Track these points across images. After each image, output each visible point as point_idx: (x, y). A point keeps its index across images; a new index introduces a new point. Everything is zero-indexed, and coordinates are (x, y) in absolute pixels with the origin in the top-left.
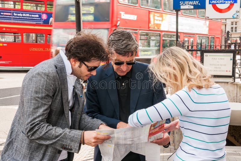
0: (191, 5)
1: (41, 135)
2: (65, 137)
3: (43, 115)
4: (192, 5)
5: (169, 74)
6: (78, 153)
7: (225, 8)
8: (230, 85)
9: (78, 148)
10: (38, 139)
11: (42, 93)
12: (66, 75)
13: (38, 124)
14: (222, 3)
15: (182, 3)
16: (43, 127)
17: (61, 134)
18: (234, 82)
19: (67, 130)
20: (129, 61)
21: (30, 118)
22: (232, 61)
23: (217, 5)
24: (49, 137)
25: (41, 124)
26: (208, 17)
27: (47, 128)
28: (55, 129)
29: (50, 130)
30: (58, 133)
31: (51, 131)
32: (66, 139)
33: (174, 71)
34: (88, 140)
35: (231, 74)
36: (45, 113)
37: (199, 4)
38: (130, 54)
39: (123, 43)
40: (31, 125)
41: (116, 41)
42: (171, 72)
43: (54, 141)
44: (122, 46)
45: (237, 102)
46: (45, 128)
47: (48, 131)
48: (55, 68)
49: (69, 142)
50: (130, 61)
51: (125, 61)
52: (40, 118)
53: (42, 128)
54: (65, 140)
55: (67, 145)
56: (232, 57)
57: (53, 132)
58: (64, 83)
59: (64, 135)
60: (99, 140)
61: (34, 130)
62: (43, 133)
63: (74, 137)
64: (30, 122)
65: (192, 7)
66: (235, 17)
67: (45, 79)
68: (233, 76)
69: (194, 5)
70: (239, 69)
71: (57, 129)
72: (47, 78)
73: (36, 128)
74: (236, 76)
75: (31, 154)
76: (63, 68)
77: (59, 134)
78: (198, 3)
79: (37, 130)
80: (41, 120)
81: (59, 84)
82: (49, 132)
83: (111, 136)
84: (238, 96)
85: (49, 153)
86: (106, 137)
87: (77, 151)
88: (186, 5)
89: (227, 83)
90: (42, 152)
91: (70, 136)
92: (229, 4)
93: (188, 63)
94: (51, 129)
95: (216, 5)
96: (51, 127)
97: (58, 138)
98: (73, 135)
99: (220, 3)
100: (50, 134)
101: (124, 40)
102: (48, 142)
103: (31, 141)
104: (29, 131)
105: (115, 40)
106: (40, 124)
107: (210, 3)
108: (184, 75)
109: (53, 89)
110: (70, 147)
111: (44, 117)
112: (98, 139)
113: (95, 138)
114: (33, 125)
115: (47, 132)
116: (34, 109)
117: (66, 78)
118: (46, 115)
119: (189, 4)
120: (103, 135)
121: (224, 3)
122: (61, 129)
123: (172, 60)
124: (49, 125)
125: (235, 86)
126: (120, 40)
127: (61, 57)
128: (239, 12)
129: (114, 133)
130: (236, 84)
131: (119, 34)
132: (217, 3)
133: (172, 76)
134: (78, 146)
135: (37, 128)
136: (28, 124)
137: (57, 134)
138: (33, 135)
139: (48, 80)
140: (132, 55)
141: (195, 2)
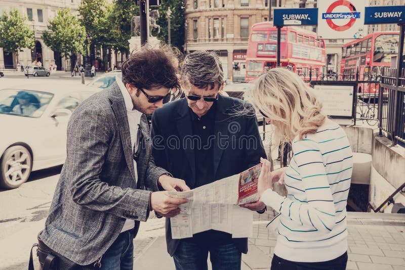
0: (298, 19)
1: (93, 199)
2: (127, 200)
3: (93, 170)
4: (300, 20)
5: (274, 107)
6: (146, 221)
7: (344, 25)
8: (349, 129)
9: (145, 215)
10: (89, 204)
11: (92, 140)
12: (126, 112)
13: (87, 183)
14: (340, 18)
15: (286, 16)
16: (96, 188)
17: (121, 197)
18: (355, 125)
19: (130, 191)
20: (208, 96)
21: (76, 176)
22: (352, 96)
23: (333, 20)
24: (105, 202)
25: (92, 183)
26: (321, 37)
27: (101, 188)
28: (113, 190)
29: (106, 191)
30: (116, 195)
31: (108, 192)
32: (129, 203)
33: (281, 104)
34: (156, 205)
35: (350, 114)
36: (96, 167)
37: (309, 19)
38: (209, 87)
39: (200, 70)
40: (78, 185)
41: (193, 66)
42: (276, 106)
43: (112, 206)
44: (200, 74)
45: (358, 152)
46: (99, 188)
47: (103, 193)
48: (108, 103)
49: (132, 207)
50: (210, 96)
51: (202, 96)
52: (90, 175)
53: (94, 189)
54: (127, 205)
55: (130, 211)
56: (352, 91)
57: (111, 194)
58: (123, 123)
59: (125, 198)
60: (171, 205)
61: (84, 192)
62: (97, 195)
63: (139, 200)
64: (76, 182)
65: (300, 22)
66: (357, 38)
67: (95, 120)
68: (353, 116)
69: (302, 20)
70: (361, 107)
71: (115, 189)
72: (98, 118)
73: (86, 189)
74: (357, 117)
75: (86, 223)
76: (121, 102)
77: (118, 196)
78: (308, 17)
79: (88, 192)
80: (91, 177)
81: (115, 125)
82: (105, 194)
83: (189, 199)
84: (359, 143)
85: (110, 221)
86: (182, 200)
87: (144, 219)
88: (291, 19)
89: (346, 126)
90: (101, 219)
91: (134, 198)
92: (350, 19)
93: (299, 93)
94: (108, 190)
95: (331, 21)
96: (106, 187)
97: (117, 203)
98: (137, 197)
99: (338, 18)
100: (107, 197)
101: (203, 66)
102: (104, 208)
103: (84, 207)
104: (76, 194)
105: (190, 66)
106: (90, 183)
107: (323, 18)
108: (293, 111)
109: (107, 133)
110: (134, 214)
111: (95, 173)
112: (170, 203)
113: (166, 203)
114: (81, 185)
115: (101, 195)
116: (81, 163)
117: (127, 116)
118: (98, 170)
119: (295, 19)
120: (178, 198)
121: (342, 18)
122: (121, 190)
123: (277, 89)
124: (105, 184)
125: (356, 130)
126: (197, 65)
127: (117, 86)
128: (362, 30)
129: (193, 195)
130: (357, 128)
131: (198, 57)
132: (334, 18)
133: (279, 111)
134: (146, 212)
135: (88, 190)
136: (73, 184)
137: (116, 197)
138: (82, 198)
139: (99, 122)
140: (212, 88)
141: (303, 15)
